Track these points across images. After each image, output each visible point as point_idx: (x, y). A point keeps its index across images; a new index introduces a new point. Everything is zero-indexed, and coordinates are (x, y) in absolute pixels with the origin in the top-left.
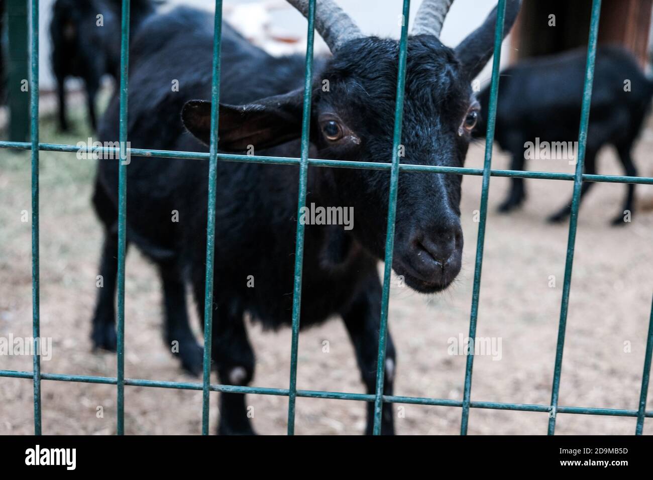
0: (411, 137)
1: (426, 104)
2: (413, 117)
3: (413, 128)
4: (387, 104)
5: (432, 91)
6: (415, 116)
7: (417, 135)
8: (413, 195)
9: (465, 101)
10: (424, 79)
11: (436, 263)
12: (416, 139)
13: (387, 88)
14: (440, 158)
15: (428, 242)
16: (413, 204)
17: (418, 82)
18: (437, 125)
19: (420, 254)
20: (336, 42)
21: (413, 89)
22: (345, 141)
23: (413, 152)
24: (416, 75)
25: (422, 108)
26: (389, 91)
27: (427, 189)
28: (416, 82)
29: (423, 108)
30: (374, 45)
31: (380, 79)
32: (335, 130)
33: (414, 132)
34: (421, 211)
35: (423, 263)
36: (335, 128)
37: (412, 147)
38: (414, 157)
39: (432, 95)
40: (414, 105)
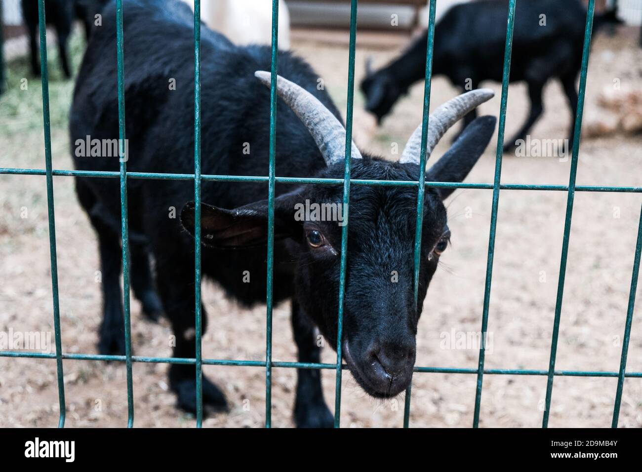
0: (384, 258)
1: (401, 229)
2: (388, 240)
3: (387, 250)
4: (367, 225)
5: (409, 218)
6: (390, 238)
7: (389, 256)
8: (377, 311)
9: (438, 230)
10: (403, 207)
11: (387, 375)
12: (388, 260)
13: (368, 211)
14: (407, 280)
15: (383, 356)
16: (376, 319)
17: (397, 209)
18: (409, 249)
19: (373, 364)
20: (332, 156)
21: (392, 214)
22: (325, 250)
23: (384, 272)
24: (397, 201)
25: (397, 233)
26: (370, 213)
27: (391, 308)
28: (395, 208)
29: (399, 233)
30: (363, 169)
31: (363, 201)
32: (317, 239)
33: (387, 254)
34: (382, 327)
35: (374, 373)
36: (318, 237)
37: (384, 267)
38: (384, 276)
39: (408, 221)
40: (391, 229)
